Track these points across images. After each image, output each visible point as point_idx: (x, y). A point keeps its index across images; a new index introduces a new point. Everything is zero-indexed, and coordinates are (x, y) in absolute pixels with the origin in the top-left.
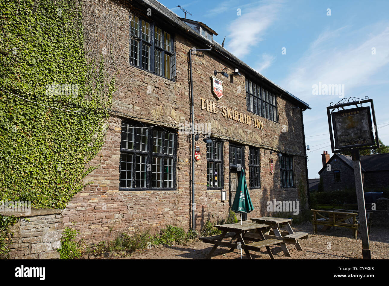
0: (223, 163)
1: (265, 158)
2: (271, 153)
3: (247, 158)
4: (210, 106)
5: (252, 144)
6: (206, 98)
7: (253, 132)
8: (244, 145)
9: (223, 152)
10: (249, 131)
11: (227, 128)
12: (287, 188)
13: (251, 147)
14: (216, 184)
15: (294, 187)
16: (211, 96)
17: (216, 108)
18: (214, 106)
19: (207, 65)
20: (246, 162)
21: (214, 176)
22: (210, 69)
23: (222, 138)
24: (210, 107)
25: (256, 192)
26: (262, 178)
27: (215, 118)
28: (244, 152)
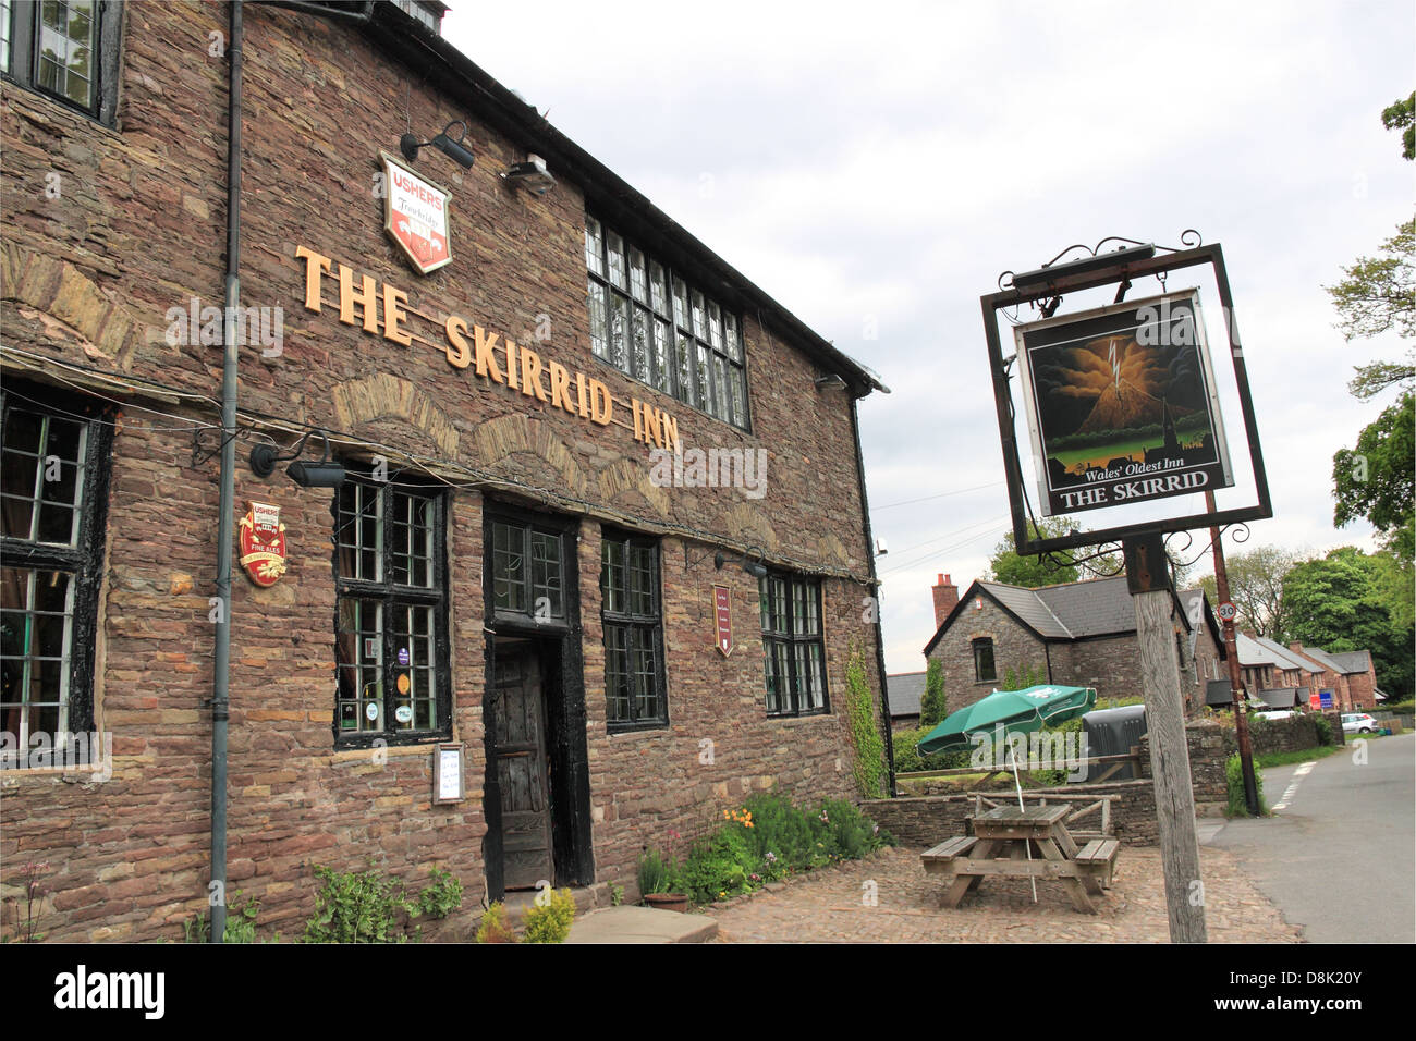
0: (443, 607)
1: (688, 586)
2: (719, 564)
3: (590, 583)
4: (360, 299)
5: (616, 516)
6: (339, 257)
7: (627, 463)
8: (576, 520)
9: (450, 546)
10: (602, 453)
11: (469, 427)
12: (796, 713)
13: (611, 531)
14: (405, 714)
15: (826, 710)
16: (373, 252)
17: (403, 315)
18: (390, 304)
19: (355, 94)
20: (584, 601)
21: (393, 671)
22: (377, 123)
23: (435, 472)
24: (359, 306)
25: (645, 746)
26: (677, 676)
27: (397, 369)
28: (573, 554)
